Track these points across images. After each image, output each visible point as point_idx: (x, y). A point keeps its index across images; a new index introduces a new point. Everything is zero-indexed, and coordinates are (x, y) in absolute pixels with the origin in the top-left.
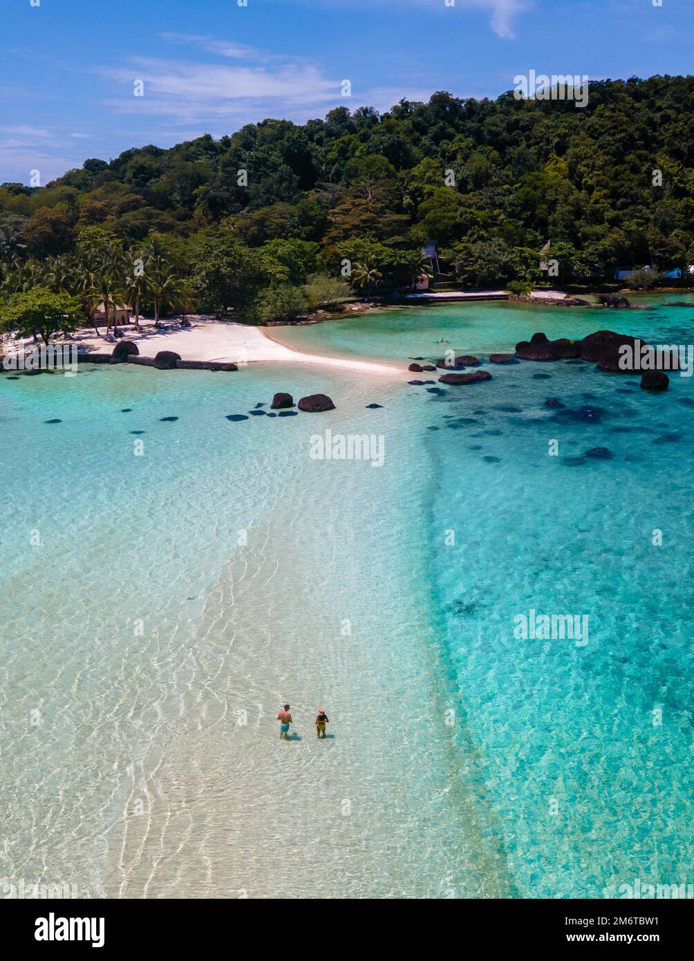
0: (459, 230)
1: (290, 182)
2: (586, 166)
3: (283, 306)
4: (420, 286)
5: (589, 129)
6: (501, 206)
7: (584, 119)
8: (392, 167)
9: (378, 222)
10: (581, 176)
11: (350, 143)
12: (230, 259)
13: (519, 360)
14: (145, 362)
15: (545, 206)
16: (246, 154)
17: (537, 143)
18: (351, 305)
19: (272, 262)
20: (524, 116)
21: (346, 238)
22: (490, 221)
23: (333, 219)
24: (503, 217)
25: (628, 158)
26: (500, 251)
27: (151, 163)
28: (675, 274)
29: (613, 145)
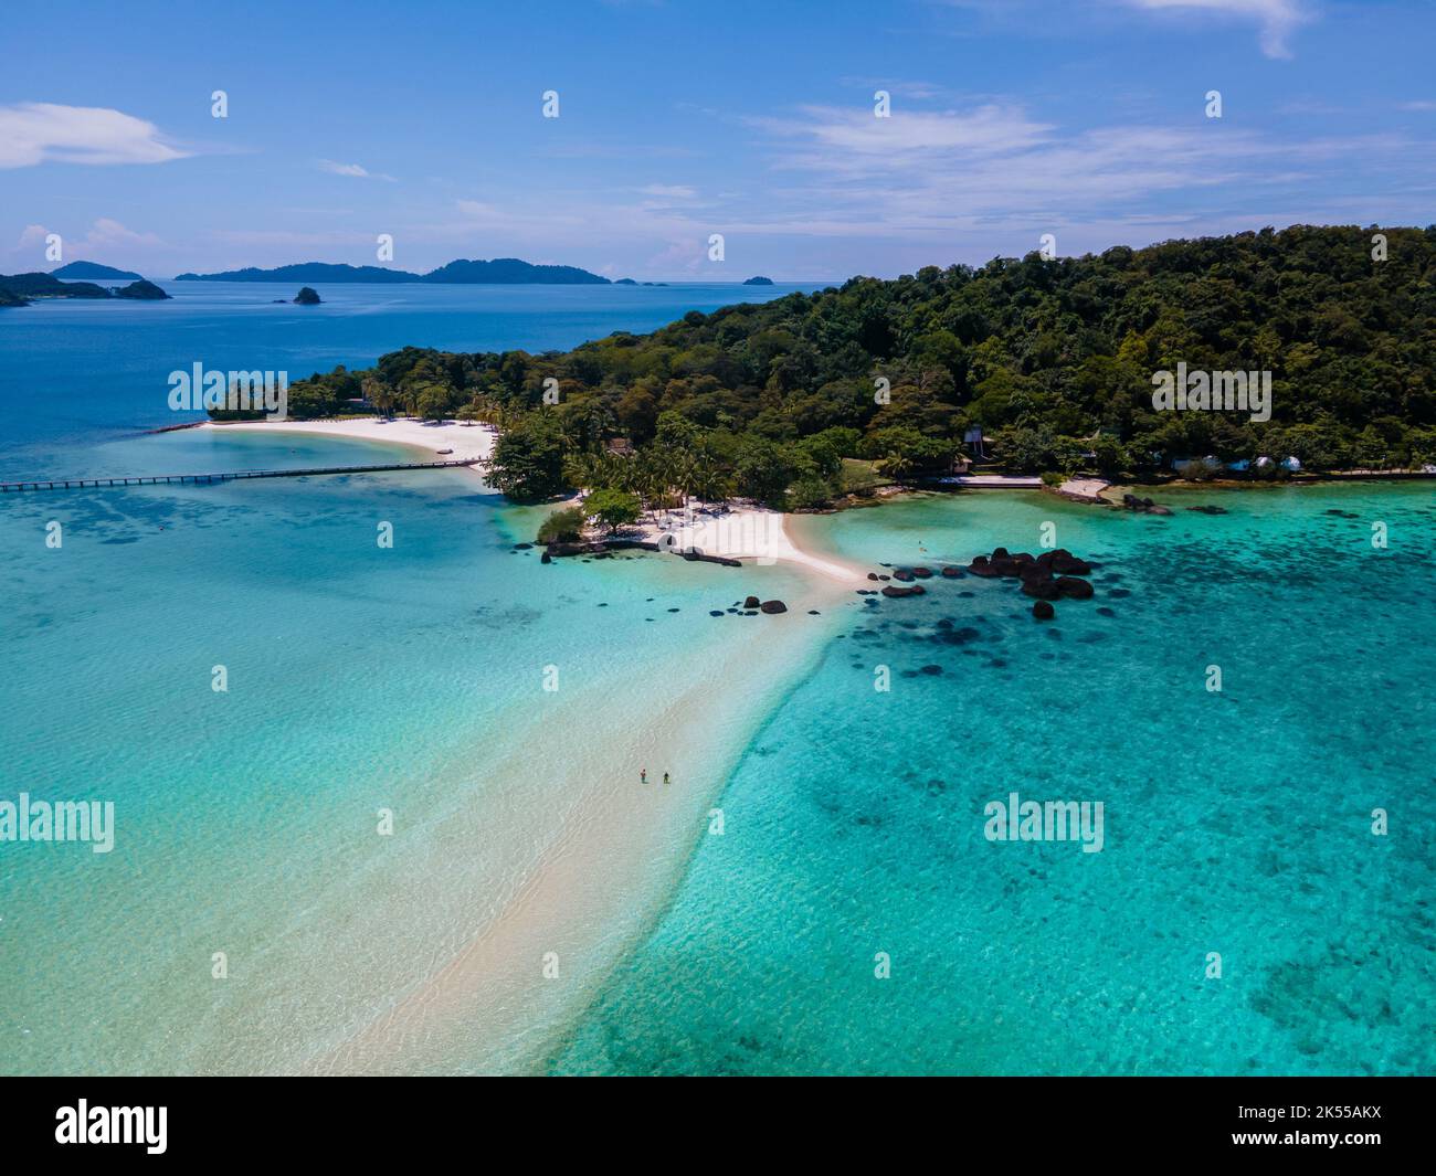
0: (1010, 414)
1: (857, 356)
2: (1169, 343)
3: (809, 497)
4: (958, 469)
5: (1184, 299)
6: (1060, 388)
7: (1195, 278)
8: (957, 342)
9: (921, 412)
12: (767, 458)
13: (968, 575)
14: (676, 553)
15: (1105, 392)
16: (825, 323)
17: (1126, 312)
18: (883, 489)
19: (804, 458)
20: (1120, 278)
21: (888, 425)
22: (1045, 404)
24: (1061, 399)
25: (1223, 332)
26: (1047, 438)
27: (743, 324)
28: (1240, 466)
29: (1204, 320)
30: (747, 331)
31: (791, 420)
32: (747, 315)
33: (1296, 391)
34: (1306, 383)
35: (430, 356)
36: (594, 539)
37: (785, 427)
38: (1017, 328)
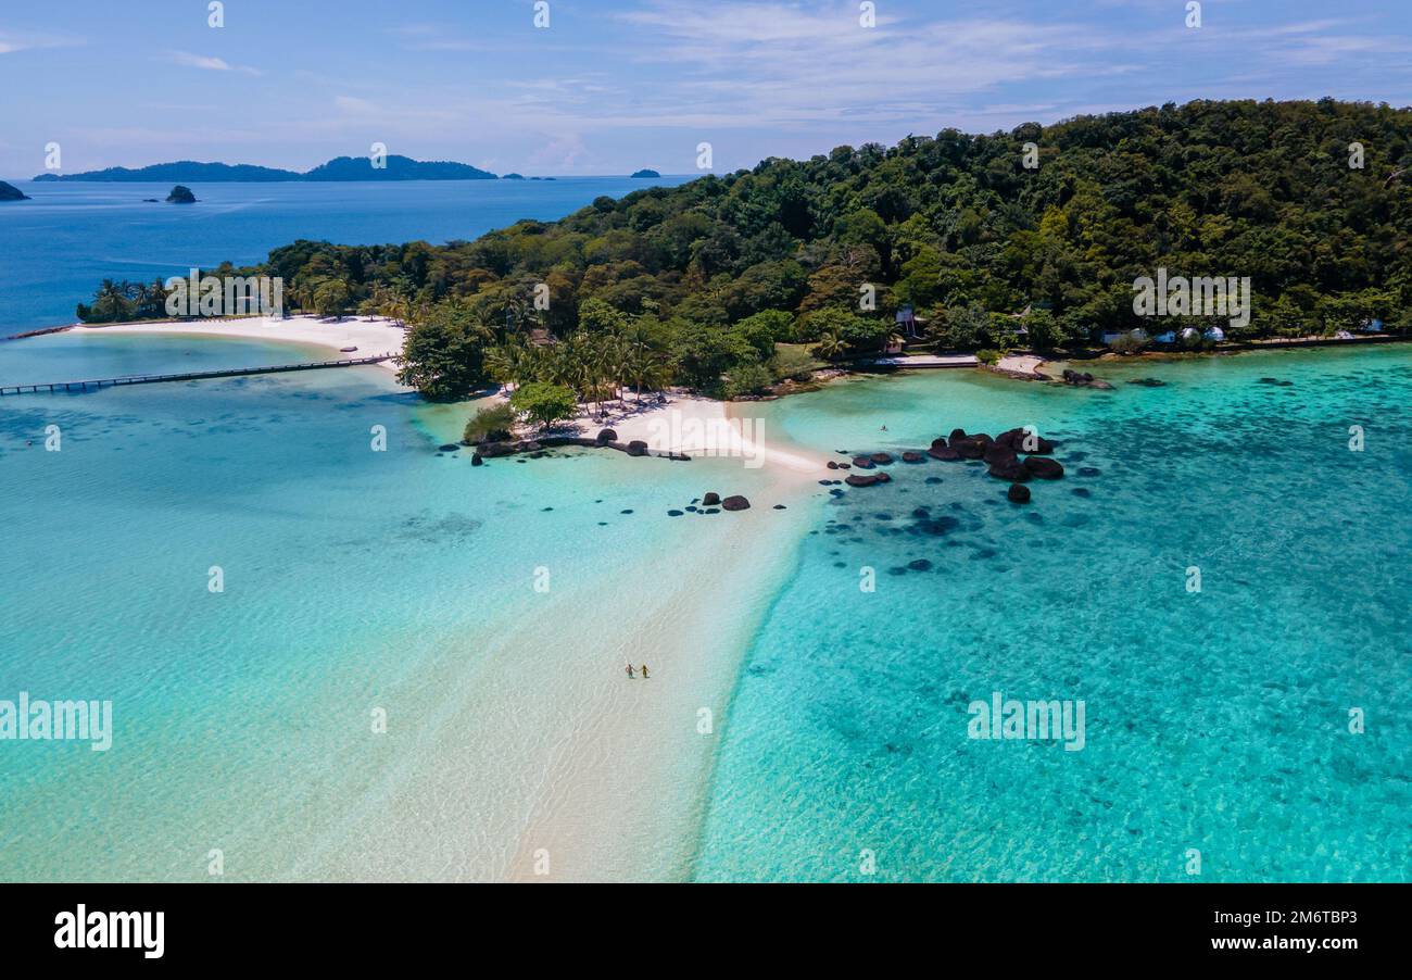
0: (940, 292)
1: (780, 238)
2: (1088, 218)
3: (748, 383)
4: (892, 350)
5: (1099, 173)
6: (987, 264)
7: (1104, 154)
8: (881, 222)
9: (853, 292)
10: (1081, 228)
12: (703, 344)
13: (930, 459)
14: (620, 448)
15: (1032, 266)
16: (742, 205)
17: (1042, 188)
18: (820, 372)
19: (740, 342)
21: (820, 307)
22: (973, 281)
23: (812, 285)
24: (988, 276)
25: (1138, 206)
26: (976, 315)
27: (656, 208)
28: (1167, 337)
29: (1120, 193)
30: (662, 215)
31: (721, 305)
32: (660, 199)
33: (1214, 262)
34: (1222, 254)
35: (325, 249)
36: (526, 437)
37: (715, 312)
38: (936, 206)
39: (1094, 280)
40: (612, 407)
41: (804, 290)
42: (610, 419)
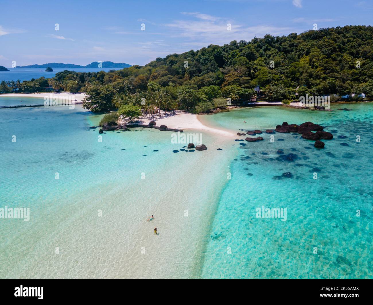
0: (268, 82)
1: (215, 65)
2: (316, 59)
3: (204, 108)
4: (253, 100)
6: (283, 73)
7: (319, 41)
8: (248, 61)
9: (240, 80)
10: (314, 62)
11: (235, 52)
12: (189, 94)
13: (276, 132)
14: (156, 128)
15: (299, 74)
16: (202, 57)
17: (299, 51)
18: (229, 107)
19: (202, 94)
20: (296, 42)
21: (229, 85)
22: (279, 78)
23: (226, 79)
24: (284, 77)
25: (332, 56)
26: (281, 89)
27: (175, 59)
28: (346, 97)
29: (327, 51)
30: (176, 62)
31: (195, 84)
32: (176, 57)
35: (73, 73)
36: (123, 124)
37: (193, 86)
38: (264, 58)
39: (319, 79)
40: (156, 115)
41: (224, 80)
42: (154, 119)
